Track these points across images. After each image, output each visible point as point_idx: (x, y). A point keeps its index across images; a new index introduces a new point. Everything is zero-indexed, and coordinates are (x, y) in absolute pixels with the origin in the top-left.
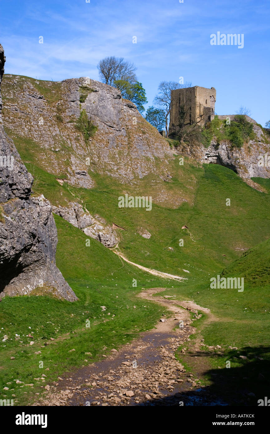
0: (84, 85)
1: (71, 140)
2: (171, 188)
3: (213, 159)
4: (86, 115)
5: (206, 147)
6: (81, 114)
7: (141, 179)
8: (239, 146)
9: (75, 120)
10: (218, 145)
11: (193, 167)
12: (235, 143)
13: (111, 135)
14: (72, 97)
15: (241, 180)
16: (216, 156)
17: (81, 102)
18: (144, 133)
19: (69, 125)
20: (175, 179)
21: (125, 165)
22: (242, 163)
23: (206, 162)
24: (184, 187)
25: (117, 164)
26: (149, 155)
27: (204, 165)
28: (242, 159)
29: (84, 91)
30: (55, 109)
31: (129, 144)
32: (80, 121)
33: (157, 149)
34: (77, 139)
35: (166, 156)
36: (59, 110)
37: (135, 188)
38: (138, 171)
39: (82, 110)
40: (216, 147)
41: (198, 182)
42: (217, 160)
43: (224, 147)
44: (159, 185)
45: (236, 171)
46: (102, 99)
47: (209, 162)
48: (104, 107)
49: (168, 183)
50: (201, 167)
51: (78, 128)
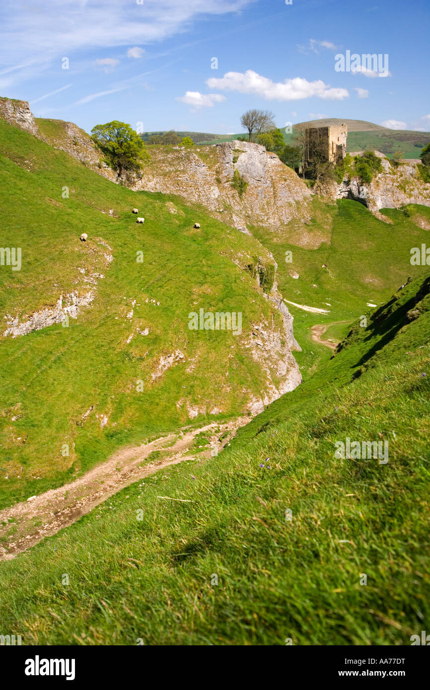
0: (236, 148)
1: (229, 199)
2: (311, 230)
3: (345, 194)
4: (238, 173)
5: (339, 183)
6: (235, 173)
7: (286, 225)
8: (368, 181)
9: (230, 179)
10: (349, 181)
11: (328, 206)
12: (365, 179)
13: (260, 189)
14: (227, 160)
15: (369, 213)
16: (348, 191)
17: (234, 162)
18: (285, 180)
19: (226, 185)
20: (313, 220)
21: (273, 214)
22: (371, 197)
23: (339, 197)
24: (322, 227)
25: (267, 215)
26: (291, 200)
27: (338, 201)
28: (371, 194)
29: (236, 153)
30: (214, 173)
31: (274, 193)
32: (234, 179)
33: (297, 192)
34: (233, 196)
35: (305, 199)
36: (217, 172)
37: (283, 234)
38: (284, 218)
39: (235, 170)
40: (347, 183)
41: (333, 221)
42: (348, 194)
43: (355, 183)
44: (302, 229)
45: (366, 206)
46: (250, 158)
47: (342, 196)
48: (253, 164)
49: (308, 225)
50: (335, 204)
51: (233, 186)
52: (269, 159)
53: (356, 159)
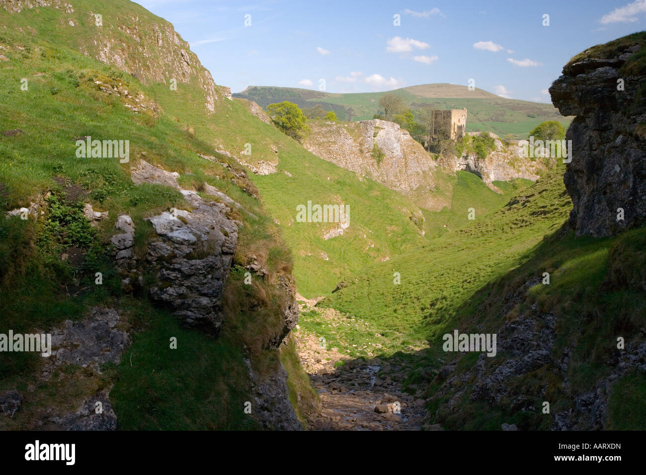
0: (377, 126)
1: (369, 166)
2: (435, 196)
3: (464, 167)
4: (377, 146)
5: (459, 157)
6: (374, 145)
7: (415, 191)
8: (483, 157)
9: (370, 151)
10: (467, 156)
11: (449, 176)
12: (481, 155)
13: (394, 159)
14: (369, 134)
15: (483, 184)
16: (466, 165)
17: (374, 137)
18: (415, 153)
19: (367, 155)
20: (437, 188)
21: (404, 181)
22: (486, 171)
23: (458, 169)
24: (444, 194)
25: (399, 181)
26: (419, 170)
27: (458, 172)
28: (486, 168)
29: (377, 130)
30: (358, 145)
31: (406, 164)
32: (374, 151)
33: (423, 164)
34: (372, 165)
35: (430, 169)
36: (360, 144)
37: (412, 197)
38: (412, 184)
39: (375, 143)
40: (466, 158)
41: (454, 189)
42: (466, 167)
43: (472, 158)
44: (427, 194)
45: (481, 177)
46: (387, 134)
47: (461, 169)
48: (389, 139)
49: (433, 192)
50: (455, 175)
51: (373, 156)
52: (402, 135)
53: (474, 138)
